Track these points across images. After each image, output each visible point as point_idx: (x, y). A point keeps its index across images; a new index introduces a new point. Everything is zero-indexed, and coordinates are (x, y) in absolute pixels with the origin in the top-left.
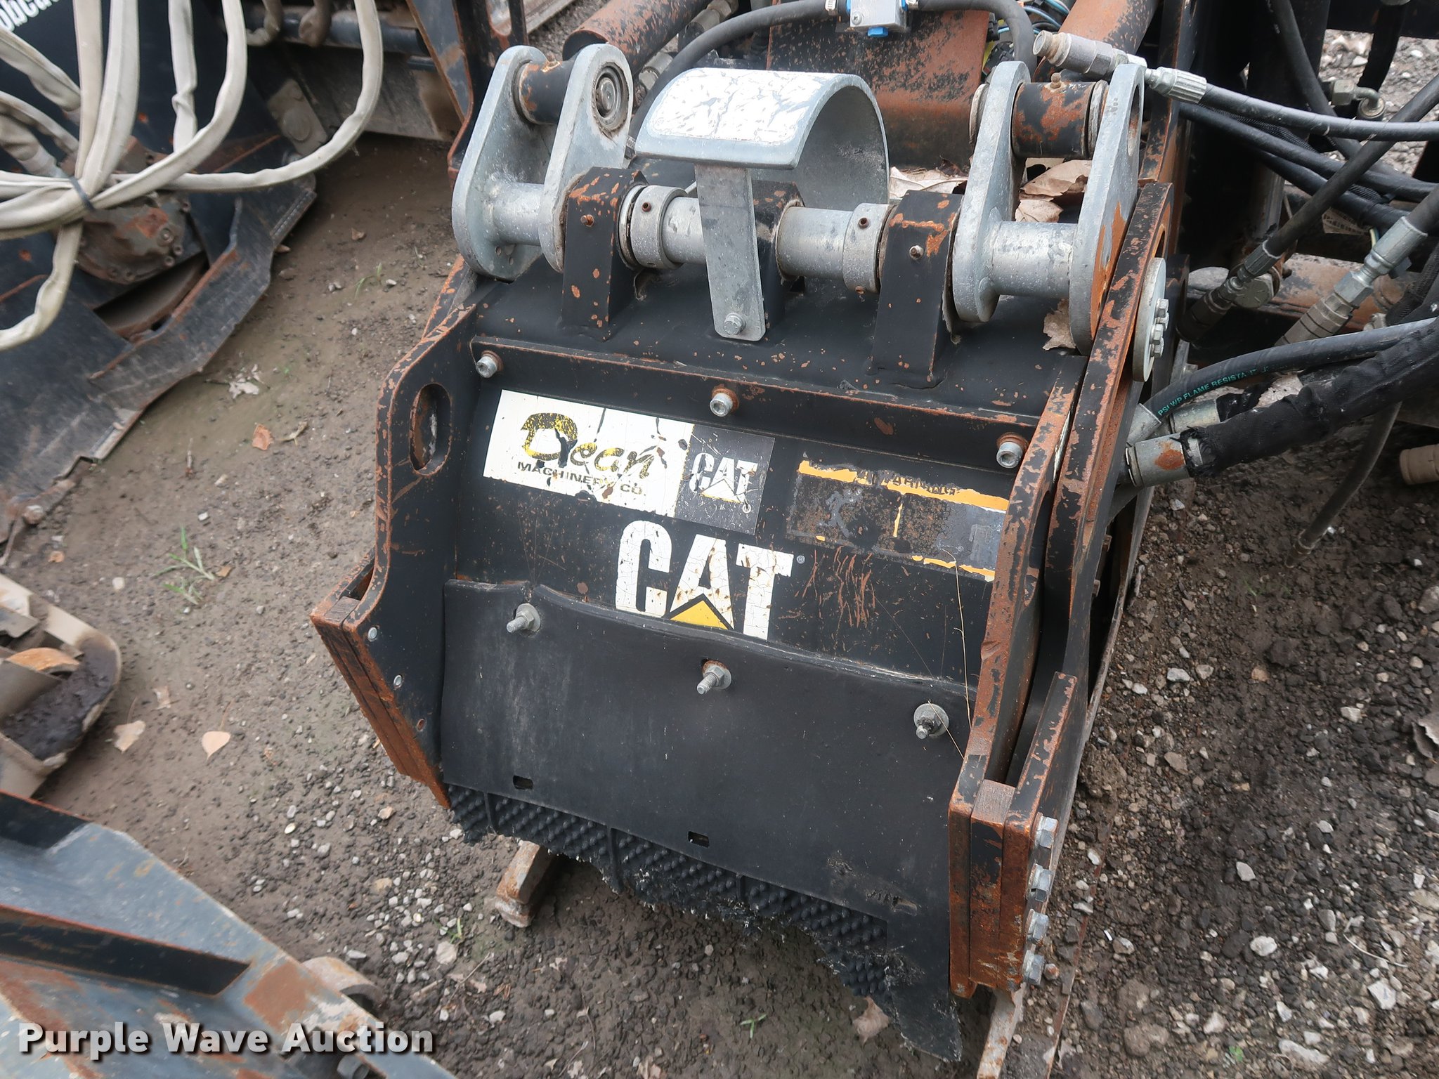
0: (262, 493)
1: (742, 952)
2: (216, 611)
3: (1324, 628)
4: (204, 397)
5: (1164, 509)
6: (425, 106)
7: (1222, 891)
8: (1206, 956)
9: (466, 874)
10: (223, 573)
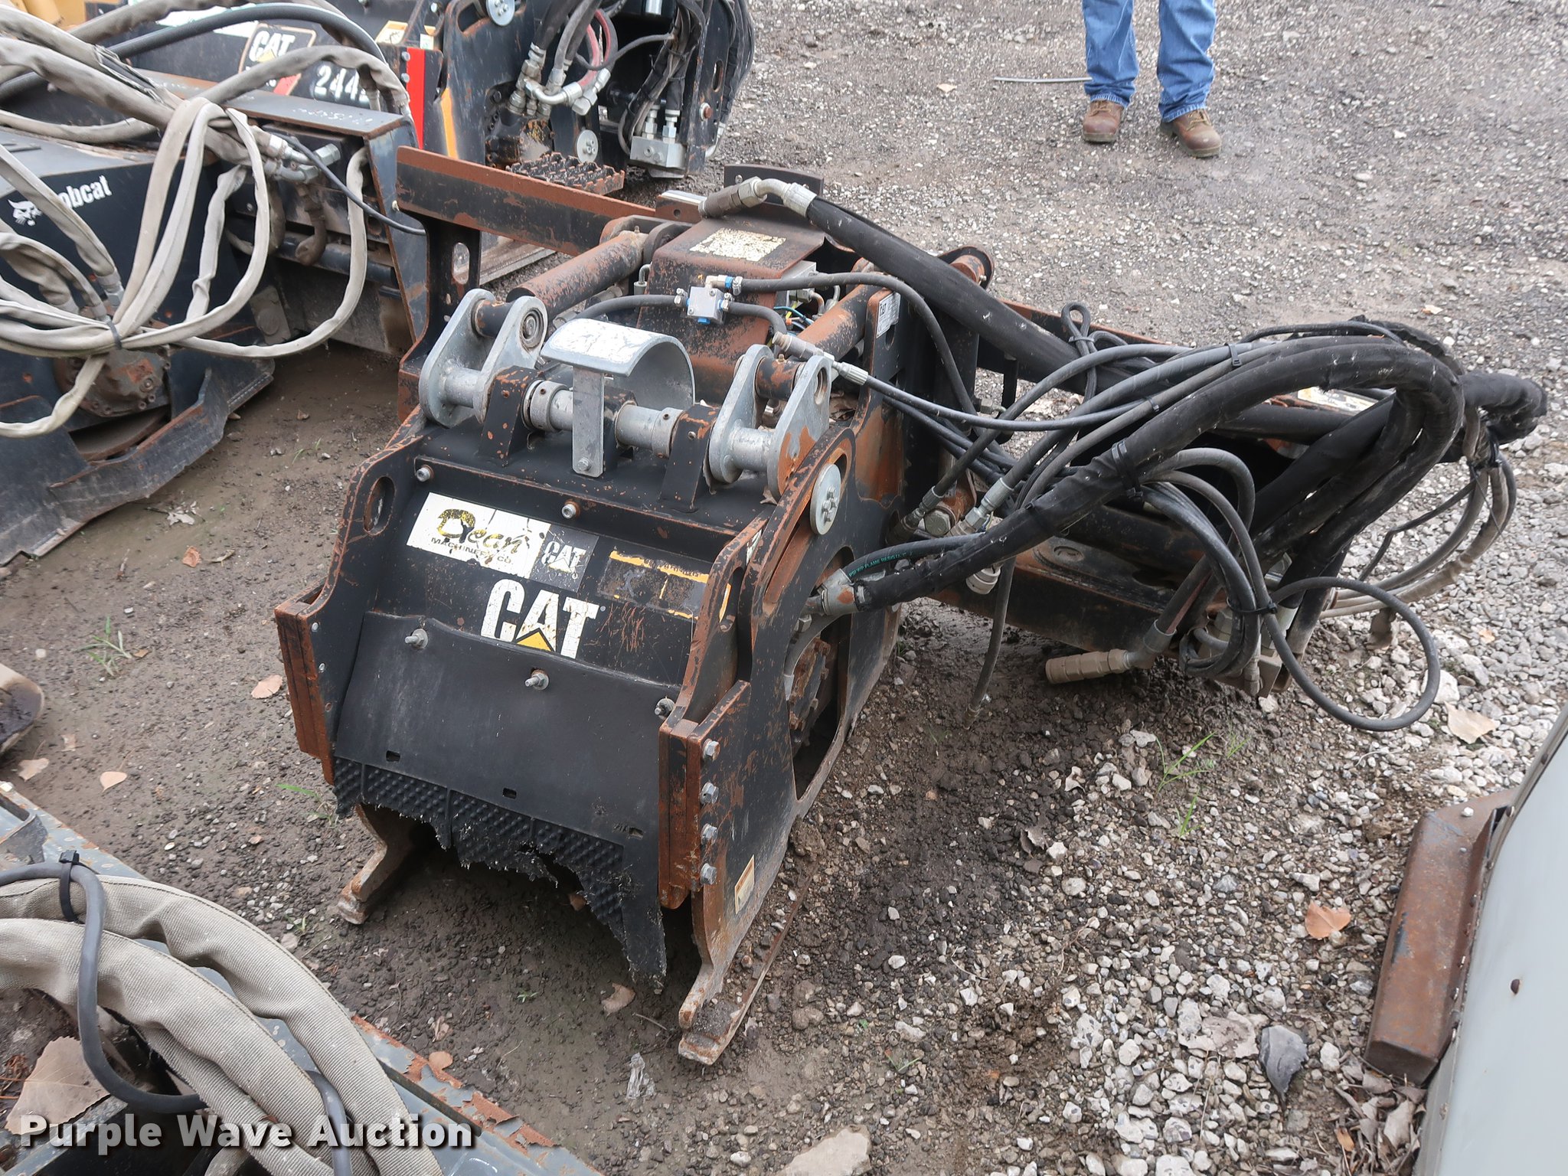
0: (185, 599)
1: (527, 952)
2: (129, 682)
3: (980, 770)
4: (142, 521)
5: (888, 683)
6: (382, 326)
7: (876, 926)
8: (858, 968)
9: (315, 888)
10: (141, 654)
